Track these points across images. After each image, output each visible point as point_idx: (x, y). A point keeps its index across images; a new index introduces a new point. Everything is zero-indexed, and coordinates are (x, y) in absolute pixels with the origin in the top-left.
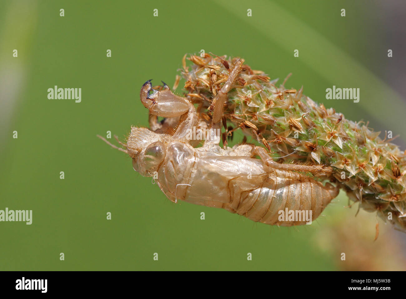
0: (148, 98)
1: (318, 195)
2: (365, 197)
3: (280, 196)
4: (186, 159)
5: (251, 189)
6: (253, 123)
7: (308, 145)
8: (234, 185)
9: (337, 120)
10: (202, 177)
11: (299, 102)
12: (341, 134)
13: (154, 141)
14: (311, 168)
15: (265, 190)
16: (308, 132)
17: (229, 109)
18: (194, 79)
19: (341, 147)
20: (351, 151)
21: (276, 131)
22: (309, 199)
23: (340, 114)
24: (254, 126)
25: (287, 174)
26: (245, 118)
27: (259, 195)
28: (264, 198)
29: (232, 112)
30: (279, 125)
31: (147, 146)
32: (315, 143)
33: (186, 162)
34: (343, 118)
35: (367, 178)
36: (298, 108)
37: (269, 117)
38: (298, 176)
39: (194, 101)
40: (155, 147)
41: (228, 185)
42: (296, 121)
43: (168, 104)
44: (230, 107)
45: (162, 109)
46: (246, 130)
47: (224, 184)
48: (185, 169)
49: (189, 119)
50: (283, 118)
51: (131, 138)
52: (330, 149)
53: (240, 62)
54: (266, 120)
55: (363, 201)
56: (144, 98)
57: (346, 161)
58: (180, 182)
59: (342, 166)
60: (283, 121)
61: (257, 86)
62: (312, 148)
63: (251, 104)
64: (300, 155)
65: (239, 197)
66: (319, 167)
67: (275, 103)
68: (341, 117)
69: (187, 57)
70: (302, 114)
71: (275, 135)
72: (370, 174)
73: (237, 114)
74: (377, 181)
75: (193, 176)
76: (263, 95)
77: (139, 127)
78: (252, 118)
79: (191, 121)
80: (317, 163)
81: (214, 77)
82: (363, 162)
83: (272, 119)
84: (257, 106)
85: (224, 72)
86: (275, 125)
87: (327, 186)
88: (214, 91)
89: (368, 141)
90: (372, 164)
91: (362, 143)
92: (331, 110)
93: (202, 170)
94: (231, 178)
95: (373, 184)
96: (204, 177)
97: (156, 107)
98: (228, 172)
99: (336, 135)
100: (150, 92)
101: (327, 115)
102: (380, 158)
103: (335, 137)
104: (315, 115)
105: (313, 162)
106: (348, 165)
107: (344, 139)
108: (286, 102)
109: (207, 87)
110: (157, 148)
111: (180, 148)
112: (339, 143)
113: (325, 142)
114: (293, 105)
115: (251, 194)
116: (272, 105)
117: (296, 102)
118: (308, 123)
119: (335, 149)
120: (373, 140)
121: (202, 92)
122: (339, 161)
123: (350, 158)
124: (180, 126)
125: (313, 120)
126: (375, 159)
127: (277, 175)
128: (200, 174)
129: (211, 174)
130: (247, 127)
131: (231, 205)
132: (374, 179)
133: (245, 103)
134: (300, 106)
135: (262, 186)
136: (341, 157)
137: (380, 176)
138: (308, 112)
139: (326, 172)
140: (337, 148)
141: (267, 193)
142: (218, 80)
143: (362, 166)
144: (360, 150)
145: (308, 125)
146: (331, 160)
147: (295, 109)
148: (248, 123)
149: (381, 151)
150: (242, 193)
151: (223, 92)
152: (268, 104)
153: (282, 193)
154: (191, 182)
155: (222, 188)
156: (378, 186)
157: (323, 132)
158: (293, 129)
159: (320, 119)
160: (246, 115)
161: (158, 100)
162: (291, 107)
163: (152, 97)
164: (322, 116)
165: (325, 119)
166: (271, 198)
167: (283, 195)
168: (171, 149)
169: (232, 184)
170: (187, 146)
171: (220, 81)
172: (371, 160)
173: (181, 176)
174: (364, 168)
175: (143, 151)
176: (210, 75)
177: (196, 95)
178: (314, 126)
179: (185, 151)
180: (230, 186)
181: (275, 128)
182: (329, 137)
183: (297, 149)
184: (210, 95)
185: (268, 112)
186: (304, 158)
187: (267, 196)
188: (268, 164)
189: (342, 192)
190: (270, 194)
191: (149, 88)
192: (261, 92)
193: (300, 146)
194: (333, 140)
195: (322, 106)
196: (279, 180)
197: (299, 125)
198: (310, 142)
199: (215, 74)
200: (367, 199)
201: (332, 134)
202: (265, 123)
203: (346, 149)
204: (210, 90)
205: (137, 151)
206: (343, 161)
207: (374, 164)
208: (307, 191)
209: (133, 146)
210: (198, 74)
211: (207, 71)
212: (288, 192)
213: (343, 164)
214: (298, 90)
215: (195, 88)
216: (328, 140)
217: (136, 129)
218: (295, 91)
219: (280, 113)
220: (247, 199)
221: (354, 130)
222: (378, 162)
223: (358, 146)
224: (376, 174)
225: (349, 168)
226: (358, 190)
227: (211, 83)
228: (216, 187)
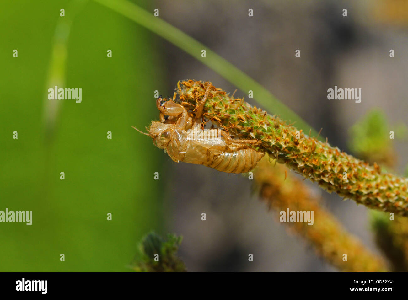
0: (161, 106)
1: (255, 156)
2: (280, 156)
3: (235, 157)
4: (184, 138)
5: (219, 153)
6: (218, 117)
7: (249, 129)
8: (210, 152)
9: (263, 115)
10: (193, 148)
11: (243, 106)
12: (266, 122)
13: (165, 129)
14: (251, 141)
15: (227, 154)
16: (248, 122)
17: (205, 110)
18: (185, 94)
19: (266, 129)
20: (272, 132)
21: (231, 121)
22: (250, 158)
23: (265, 112)
24: (219, 119)
25: (238, 145)
26: (214, 115)
27: (224, 157)
28: (226, 159)
29: (207, 111)
30: (232, 118)
31: (161, 132)
32: (252, 128)
33: (184, 140)
34: (267, 114)
35: (281, 146)
36: (242, 109)
37: (227, 114)
38: (244, 146)
39: (186, 106)
40: (167, 132)
41: (207, 152)
42: (242, 116)
43: (172, 108)
44: (205, 109)
45: (169, 112)
46: (214, 122)
47: (205, 152)
48: (183, 144)
49: (184, 117)
50: (234, 114)
51: (152, 127)
52: (260, 131)
53: (210, 84)
54: (225, 116)
55: (279, 159)
56: (159, 106)
57: (269, 137)
58: (181, 151)
59: (267, 140)
60: (234, 116)
61: (220, 97)
62: (251, 131)
63: (217, 107)
64: (244, 134)
65: (213, 158)
66: (255, 141)
67: (230, 107)
68: (265, 113)
69: (180, 82)
70: (245, 112)
71: (230, 124)
72: (282, 143)
73: (209, 112)
74: (286, 148)
75: (188, 147)
76: (223, 102)
77: (156, 121)
78: (217, 115)
79: (184, 118)
80: (253, 138)
81: (197, 93)
82: (278, 137)
83: (229, 115)
84: (220, 108)
85: (202, 90)
86: (231, 118)
87: (259, 151)
88: (196, 100)
89: (280, 126)
90: (283, 138)
91: (277, 127)
92: (259, 109)
93: (193, 145)
94: (209, 148)
95: (284, 149)
96: (194, 148)
97: (166, 110)
98: (207, 145)
99: (264, 123)
100: (162, 102)
101: (258, 112)
102: (288, 135)
103: (263, 124)
104: (251, 113)
105: (251, 138)
106: (270, 139)
107: (268, 125)
108: (236, 105)
109: (193, 98)
110: (168, 133)
111: (180, 133)
112: (265, 127)
113: (257, 127)
114: (239, 107)
115: (219, 157)
116: (228, 108)
117: (241, 105)
118: (248, 117)
119: (263, 131)
120: (283, 125)
121: (189, 101)
122: (265, 137)
123: (271, 135)
124: (179, 120)
125: (251, 115)
126: (285, 135)
127: (233, 146)
128: (191, 146)
129: (198, 146)
130: (215, 120)
131: (208, 163)
132: (284, 146)
133: (214, 107)
134: (243, 108)
135: (225, 151)
136: (267, 135)
137: (287, 145)
138: (248, 111)
139: (259, 144)
140: (264, 130)
141: (228, 156)
142: (198, 94)
143: (278, 139)
144: (276, 131)
145: (248, 118)
146: (261, 137)
147: (241, 110)
148: (216, 118)
149: (287, 131)
150: (215, 156)
151: (203, 101)
152: (226, 107)
153: (236, 155)
154: (187, 151)
155: (203, 154)
156: (286, 150)
157: (256, 121)
158: (240, 120)
159: (254, 115)
160: (215, 113)
161: (167, 107)
162: (238, 108)
163: (163, 105)
164: (255, 113)
165: (257, 115)
166: (230, 158)
167: (237, 156)
168: (175, 133)
169: (209, 151)
170: (183, 131)
171: (200, 95)
172: (283, 136)
173: (181, 148)
174: (279, 140)
175: (160, 135)
176: (194, 92)
177: (186, 103)
178: (252, 119)
179: (182, 134)
180: (208, 152)
181: (230, 120)
182: (260, 124)
183: (243, 131)
184: (194, 103)
185: (226, 111)
186: (246, 136)
187: (228, 158)
188: (228, 140)
189: (267, 154)
190: (229, 156)
191: (161, 100)
192: (222, 101)
193: (244, 129)
194: (262, 126)
195: (255, 108)
196: (233, 148)
197: (244, 118)
198: (250, 127)
199: (197, 91)
200: (281, 157)
201: (261, 123)
202: (225, 117)
203: (269, 130)
204: (194, 100)
205: (156, 135)
206: (267, 137)
207: (284, 138)
208: (249, 154)
209: (154, 132)
210: (187, 91)
211: (192, 90)
212: (239, 155)
213: (268, 139)
214: (242, 99)
215: (186, 99)
216: (259, 126)
217: (155, 122)
218: (240, 99)
219: (233, 112)
220: (217, 159)
221: (272, 120)
222: (286, 137)
223: (275, 128)
224: (285, 144)
225: (270, 141)
226: (276, 153)
227: (195, 96)
228: (200, 153)
